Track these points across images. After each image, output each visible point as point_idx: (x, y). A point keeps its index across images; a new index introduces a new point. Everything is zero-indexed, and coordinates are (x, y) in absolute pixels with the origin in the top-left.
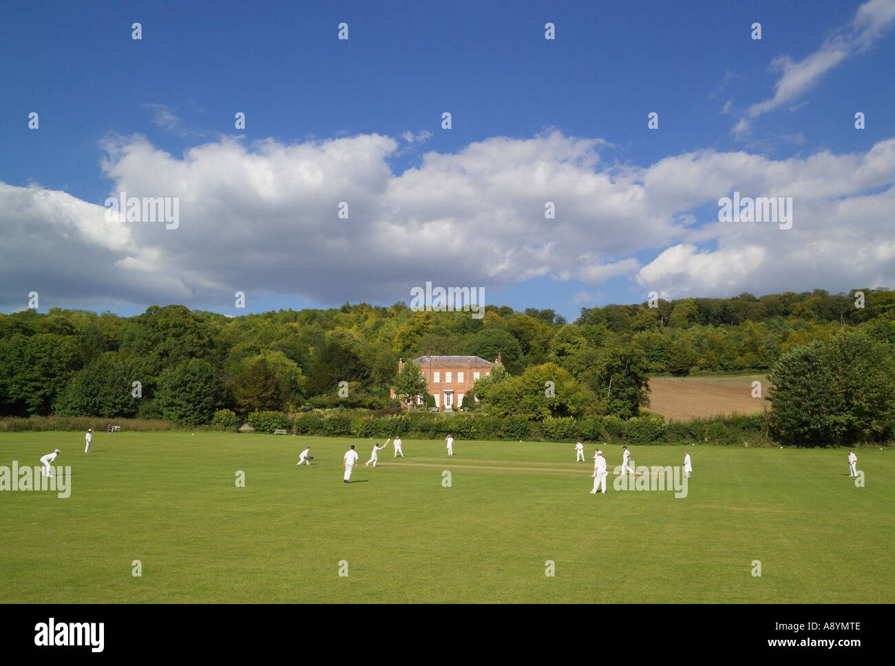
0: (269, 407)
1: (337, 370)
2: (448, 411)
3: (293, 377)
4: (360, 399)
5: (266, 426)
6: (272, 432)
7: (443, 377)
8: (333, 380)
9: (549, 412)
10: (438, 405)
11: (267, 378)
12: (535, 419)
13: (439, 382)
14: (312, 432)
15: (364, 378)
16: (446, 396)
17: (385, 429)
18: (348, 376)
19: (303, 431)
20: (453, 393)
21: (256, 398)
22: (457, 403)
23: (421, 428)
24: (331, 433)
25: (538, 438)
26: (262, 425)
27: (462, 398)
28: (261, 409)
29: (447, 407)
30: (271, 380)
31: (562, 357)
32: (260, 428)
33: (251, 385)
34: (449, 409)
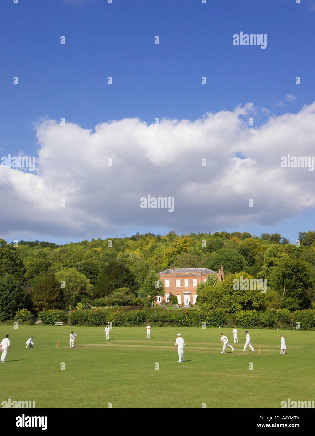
0: (55, 306)
1: (114, 279)
2: (186, 307)
3: (83, 285)
4: (129, 299)
5: (50, 320)
6: (53, 324)
7: (182, 283)
8: (112, 286)
9: (241, 306)
10: (179, 302)
11: (54, 287)
12: (230, 312)
13: (180, 286)
14: (81, 323)
15: (133, 285)
16: (185, 296)
17: (129, 320)
18: (122, 284)
19: (75, 323)
20: (190, 294)
21: (45, 300)
22: (193, 301)
23: (153, 320)
24: (93, 324)
25: (232, 326)
26: (47, 319)
27: (196, 298)
28: (50, 308)
29: (186, 304)
30: (57, 288)
31: (271, 268)
32: (47, 322)
33: (43, 291)
34: (187, 306)
